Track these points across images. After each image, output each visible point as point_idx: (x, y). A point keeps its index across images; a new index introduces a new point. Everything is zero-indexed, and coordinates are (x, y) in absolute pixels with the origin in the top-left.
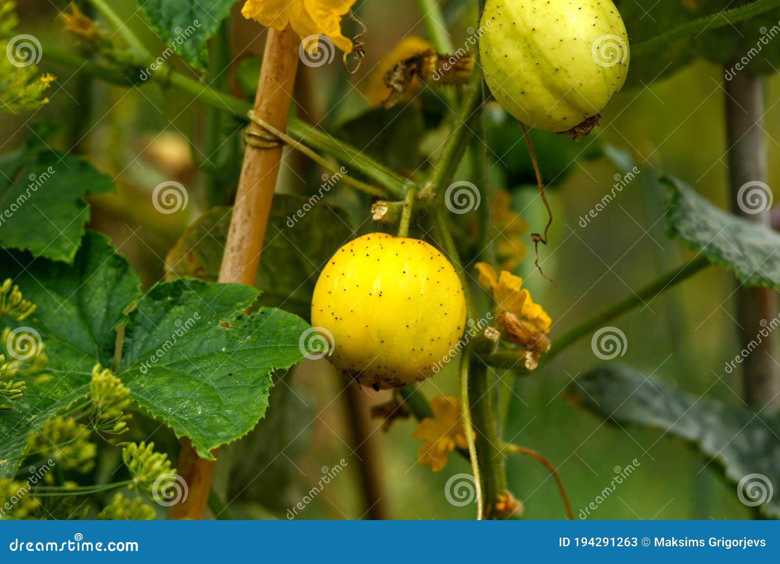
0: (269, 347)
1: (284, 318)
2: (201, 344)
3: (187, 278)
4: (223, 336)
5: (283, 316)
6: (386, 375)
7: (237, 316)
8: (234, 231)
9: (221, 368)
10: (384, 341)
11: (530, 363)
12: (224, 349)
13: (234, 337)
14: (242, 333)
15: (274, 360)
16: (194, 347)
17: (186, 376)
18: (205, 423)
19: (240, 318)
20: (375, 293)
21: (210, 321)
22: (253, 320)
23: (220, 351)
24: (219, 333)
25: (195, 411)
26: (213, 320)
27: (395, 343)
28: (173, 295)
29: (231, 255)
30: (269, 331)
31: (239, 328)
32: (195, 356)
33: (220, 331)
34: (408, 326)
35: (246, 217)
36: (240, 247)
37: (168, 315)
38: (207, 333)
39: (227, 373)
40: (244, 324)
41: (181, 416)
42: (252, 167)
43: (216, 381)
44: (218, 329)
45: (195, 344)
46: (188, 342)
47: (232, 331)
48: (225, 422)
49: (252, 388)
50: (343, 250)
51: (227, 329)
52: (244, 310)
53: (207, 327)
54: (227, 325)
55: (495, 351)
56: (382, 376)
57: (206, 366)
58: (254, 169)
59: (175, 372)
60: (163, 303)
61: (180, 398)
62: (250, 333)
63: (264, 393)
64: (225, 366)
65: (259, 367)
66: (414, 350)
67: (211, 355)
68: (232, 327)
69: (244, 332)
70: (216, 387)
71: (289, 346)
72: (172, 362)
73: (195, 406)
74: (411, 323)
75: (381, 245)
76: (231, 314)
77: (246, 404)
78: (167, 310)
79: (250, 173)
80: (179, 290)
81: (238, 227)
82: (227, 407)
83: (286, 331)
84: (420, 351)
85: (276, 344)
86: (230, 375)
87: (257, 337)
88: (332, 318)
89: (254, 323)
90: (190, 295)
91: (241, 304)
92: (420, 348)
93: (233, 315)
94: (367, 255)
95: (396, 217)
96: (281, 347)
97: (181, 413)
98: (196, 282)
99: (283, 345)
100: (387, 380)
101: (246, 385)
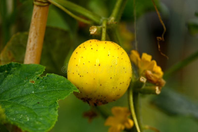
0: (53, 90)
1: (57, 78)
2: (23, 90)
3: (13, 62)
4: (32, 86)
5: (57, 77)
6: (101, 99)
7: (37, 78)
8: (30, 41)
9: (34, 100)
10: (102, 84)
11: (158, 91)
12: (33, 92)
13: (37, 87)
14: (40, 85)
15: (57, 96)
16: (19, 92)
17: (18, 104)
18: (32, 125)
19: (38, 78)
20: (97, 64)
21: (25, 80)
22: (44, 79)
23: (31, 93)
24: (30, 85)
25: (26, 119)
26: (26, 80)
27: (106, 85)
28: (7, 70)
29: (30, 52)
30: (51, 84)
31: (38, 83)
32: (21, 96)
33: (30, 84)
34: (111, 78)
35: (35, 35)
36: (33, 48)
37: (6, 78)
38: (25, 86)
39: (37, 102)
40: (40, 81)
41: (20, 122)
42: (37, 14)
43: (33, 106)
44: (29, 83)
45: (20, 90)
46: (17, 90)
47: (36, 84)
48: (40, 124)
49: (50, 108)
50: (80, 47)
51: (33, 83)
52: (40, 75)
53: (24, 83)
54: (33, 82)
55: (144, 87)
56: (99, 100)
57: (27, 100)
58: (38, 15)
59: (13, 103)
60: (4, 73)
61: (18, 114)
62: (44, 85)
63: (56, 110)
64: (36, 99)
65: (50, 99)
66: (113, 88)
67: (28, 95)
68: (35, 83)
69: (41, 84)
70: (33, 108)
71: (61, 90)
72: (10, 99)
73: (26, 117)
74: (113, 76)
75: (97, 44)
76: (34, 77)
77: (48, 115)
78: (5, 76)
79: (37, 16)
80: (10, 68)
81: (32, 40)
82: (40, 117)
83: (59, 83)
84: (116, 88)
85: (56, 89)
86: (38, 103)
87: (47, 86)
88: (79, 76)
89: (44, 81)
90: (15, 70)
91: (37, 72)
92: (116, 87)
93: (35, 77)
94: (92, 49)
95: (100, 32)
96: (58, 90)
97: (20, 120)
98: (17, 64)
99: (59, 89)
100: (101, 101)
101: (47, 107)
